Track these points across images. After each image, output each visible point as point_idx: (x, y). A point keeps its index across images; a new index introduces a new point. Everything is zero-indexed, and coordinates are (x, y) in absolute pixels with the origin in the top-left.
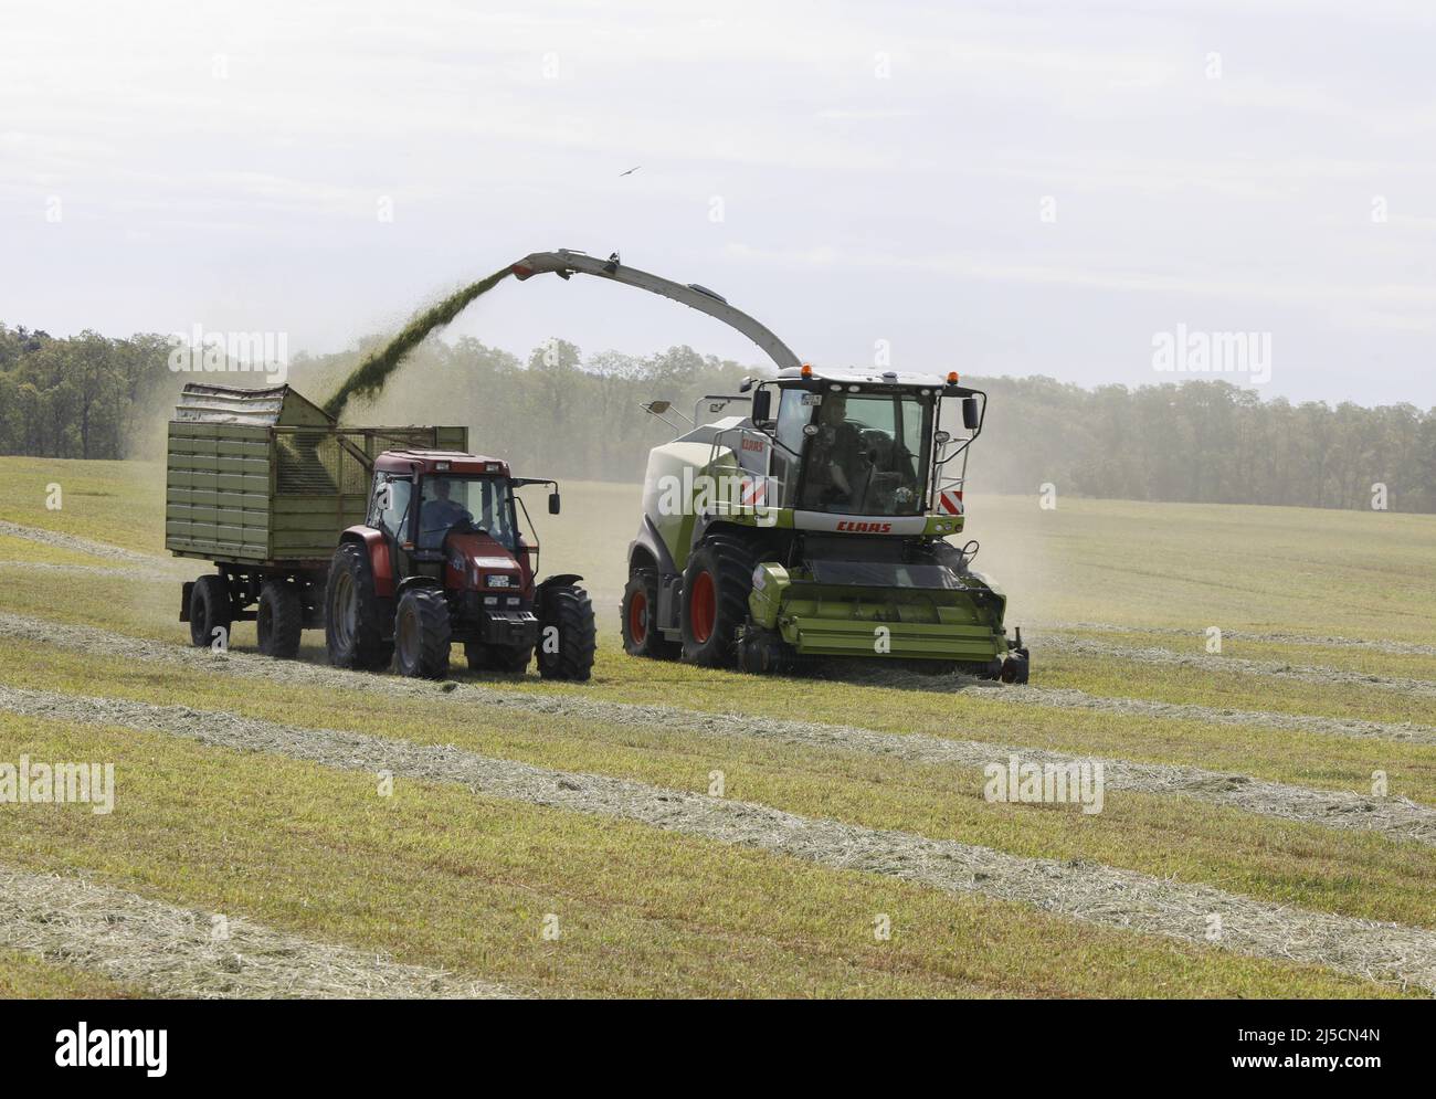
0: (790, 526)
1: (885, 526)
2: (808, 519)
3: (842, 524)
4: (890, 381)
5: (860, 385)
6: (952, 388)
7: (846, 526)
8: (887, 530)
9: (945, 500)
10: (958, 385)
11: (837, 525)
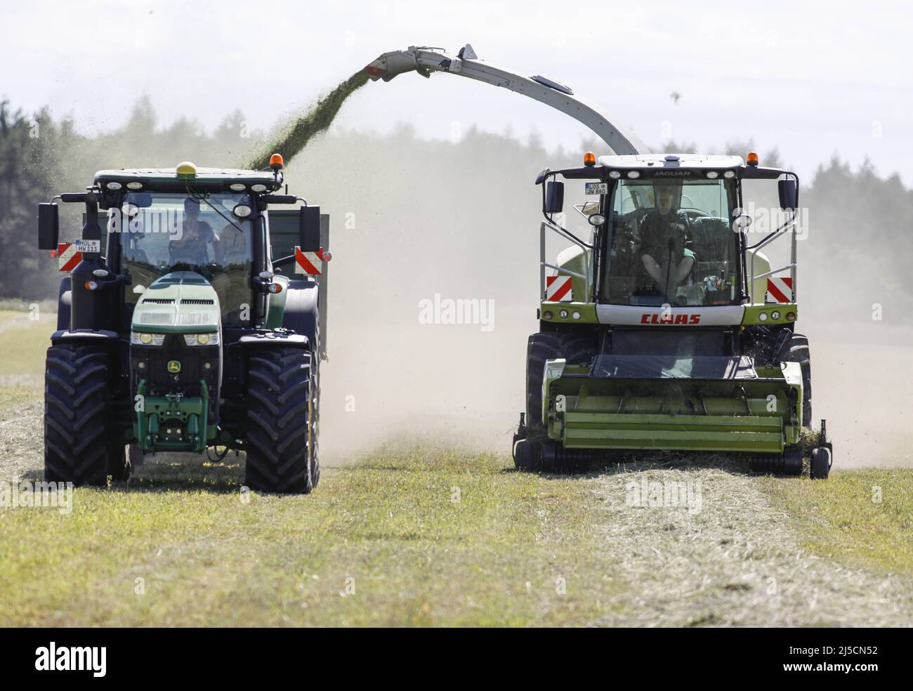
0: (593, 320)
1: (693, 317)
2: (610, 313)
3: (645, 317)
4: (672, 165)
5: (640, 170)
6: (751, 170)
7: (649, 319)
8: (697, 321)
9: (772, 288)
10: (759, 167)
11: (640, 319)
